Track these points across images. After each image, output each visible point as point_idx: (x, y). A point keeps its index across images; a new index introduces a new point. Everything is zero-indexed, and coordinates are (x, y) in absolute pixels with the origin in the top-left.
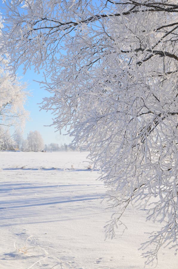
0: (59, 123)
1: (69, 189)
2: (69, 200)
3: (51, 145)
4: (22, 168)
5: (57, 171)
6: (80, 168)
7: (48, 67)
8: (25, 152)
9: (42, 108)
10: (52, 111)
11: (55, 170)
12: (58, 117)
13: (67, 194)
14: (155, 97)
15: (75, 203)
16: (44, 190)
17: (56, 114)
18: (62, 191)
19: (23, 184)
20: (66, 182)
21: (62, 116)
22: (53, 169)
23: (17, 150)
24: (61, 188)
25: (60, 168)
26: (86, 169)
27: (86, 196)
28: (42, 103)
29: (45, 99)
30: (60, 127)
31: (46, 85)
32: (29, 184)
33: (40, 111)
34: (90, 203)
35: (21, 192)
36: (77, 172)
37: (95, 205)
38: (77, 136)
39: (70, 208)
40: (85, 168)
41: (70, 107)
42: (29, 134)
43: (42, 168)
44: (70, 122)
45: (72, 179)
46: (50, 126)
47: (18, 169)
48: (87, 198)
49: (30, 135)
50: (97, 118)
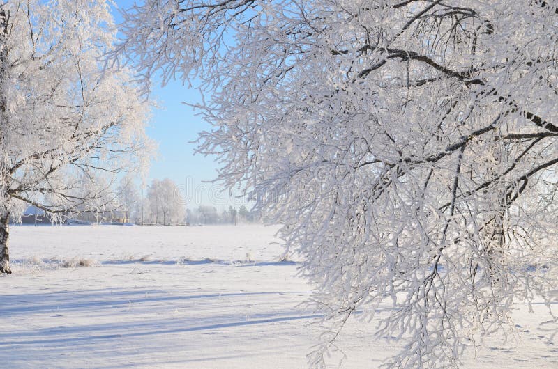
0: (228, 177)
1: (243, 301)
2: (245, 321)
3: (201, 210)
4: (142, 260)
5: (217, 265)
6: (265, 259)
7: (205, 72)
8: (143, 227)
9: (197, 151)
10: (215, 156)
11: (212, 264)
12: (227, 167)
13: (240, 310)
14: (388, 135)
15: (255, 327)
16: (192, 302)
17: (223, 161)
18: (229, 304)
19: (149, 292)
20: (236, 288)
21: (233, 165)
22: (208, 261)
23: (125, 221)
24: (226, 299)
25: (221, 259)
26: (278, 260)
27: (277, 314)
28: (198, 141)
29: (202, 134)
30: (229, 184)
31: (204, 111)
32: (160, 292)
33: (194, 155)
34: (285, 326)
35: (146, 307)
36: (258, 267)
37: (295, 330)
38: (259, 201)
39: (245, 335)
40: (275, 259)
41: (247, 149)
42: (151, 186)
43: (185, 260)
44: (246, 176)
45: (248, 281)
46: (213, 182)
47: (134, 262)
48: (278, 317)
49: (152, 188)
50: (291, 172)
